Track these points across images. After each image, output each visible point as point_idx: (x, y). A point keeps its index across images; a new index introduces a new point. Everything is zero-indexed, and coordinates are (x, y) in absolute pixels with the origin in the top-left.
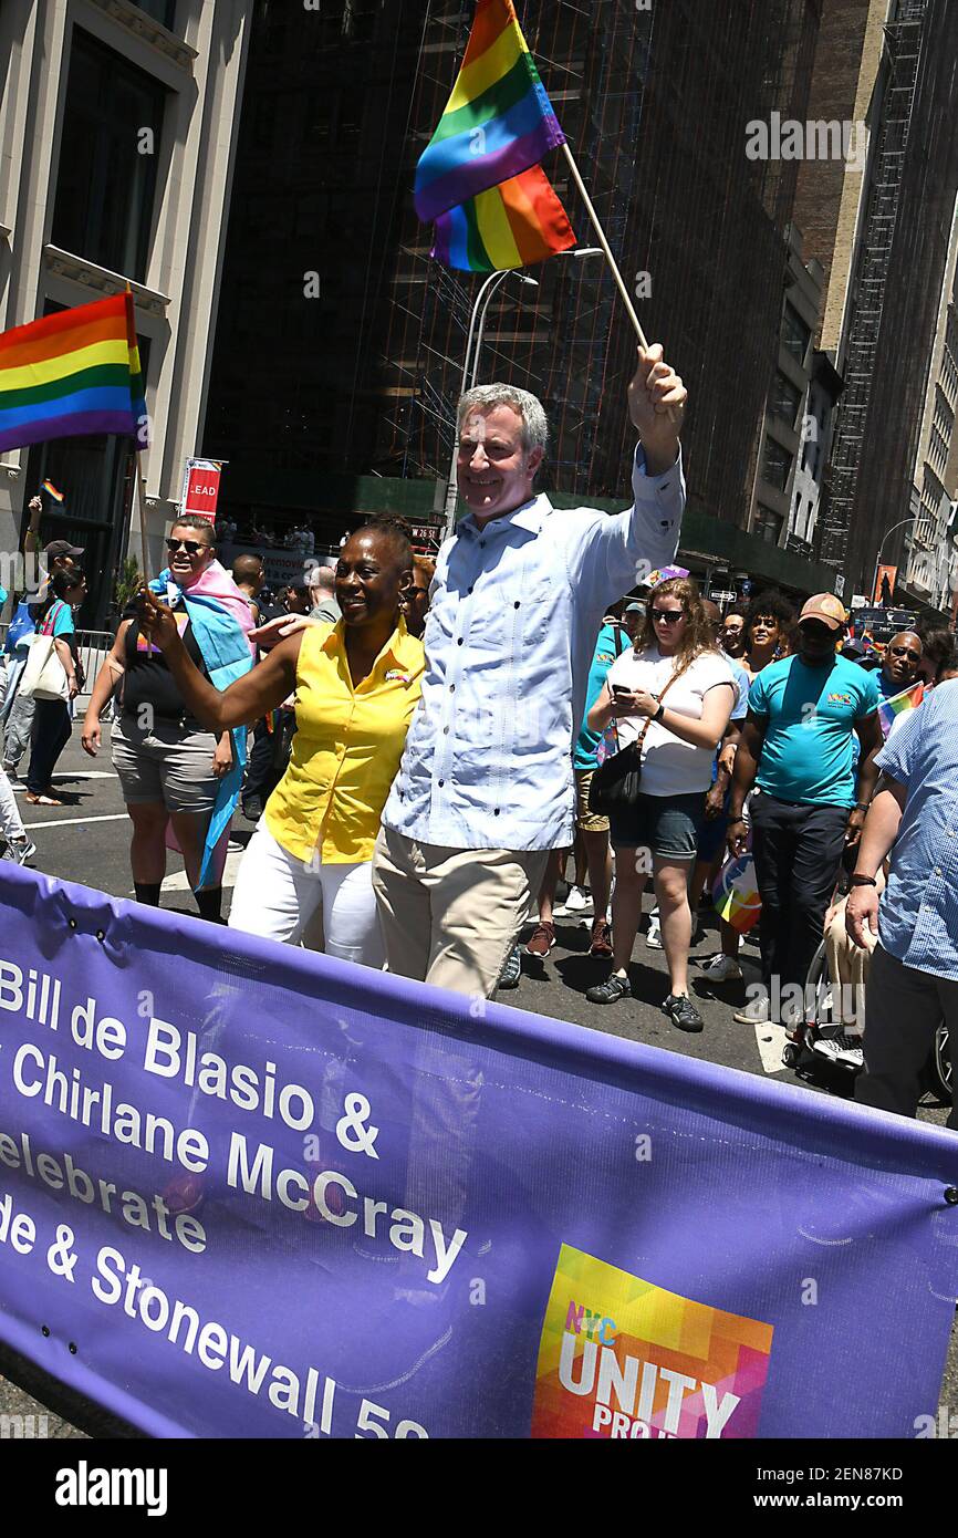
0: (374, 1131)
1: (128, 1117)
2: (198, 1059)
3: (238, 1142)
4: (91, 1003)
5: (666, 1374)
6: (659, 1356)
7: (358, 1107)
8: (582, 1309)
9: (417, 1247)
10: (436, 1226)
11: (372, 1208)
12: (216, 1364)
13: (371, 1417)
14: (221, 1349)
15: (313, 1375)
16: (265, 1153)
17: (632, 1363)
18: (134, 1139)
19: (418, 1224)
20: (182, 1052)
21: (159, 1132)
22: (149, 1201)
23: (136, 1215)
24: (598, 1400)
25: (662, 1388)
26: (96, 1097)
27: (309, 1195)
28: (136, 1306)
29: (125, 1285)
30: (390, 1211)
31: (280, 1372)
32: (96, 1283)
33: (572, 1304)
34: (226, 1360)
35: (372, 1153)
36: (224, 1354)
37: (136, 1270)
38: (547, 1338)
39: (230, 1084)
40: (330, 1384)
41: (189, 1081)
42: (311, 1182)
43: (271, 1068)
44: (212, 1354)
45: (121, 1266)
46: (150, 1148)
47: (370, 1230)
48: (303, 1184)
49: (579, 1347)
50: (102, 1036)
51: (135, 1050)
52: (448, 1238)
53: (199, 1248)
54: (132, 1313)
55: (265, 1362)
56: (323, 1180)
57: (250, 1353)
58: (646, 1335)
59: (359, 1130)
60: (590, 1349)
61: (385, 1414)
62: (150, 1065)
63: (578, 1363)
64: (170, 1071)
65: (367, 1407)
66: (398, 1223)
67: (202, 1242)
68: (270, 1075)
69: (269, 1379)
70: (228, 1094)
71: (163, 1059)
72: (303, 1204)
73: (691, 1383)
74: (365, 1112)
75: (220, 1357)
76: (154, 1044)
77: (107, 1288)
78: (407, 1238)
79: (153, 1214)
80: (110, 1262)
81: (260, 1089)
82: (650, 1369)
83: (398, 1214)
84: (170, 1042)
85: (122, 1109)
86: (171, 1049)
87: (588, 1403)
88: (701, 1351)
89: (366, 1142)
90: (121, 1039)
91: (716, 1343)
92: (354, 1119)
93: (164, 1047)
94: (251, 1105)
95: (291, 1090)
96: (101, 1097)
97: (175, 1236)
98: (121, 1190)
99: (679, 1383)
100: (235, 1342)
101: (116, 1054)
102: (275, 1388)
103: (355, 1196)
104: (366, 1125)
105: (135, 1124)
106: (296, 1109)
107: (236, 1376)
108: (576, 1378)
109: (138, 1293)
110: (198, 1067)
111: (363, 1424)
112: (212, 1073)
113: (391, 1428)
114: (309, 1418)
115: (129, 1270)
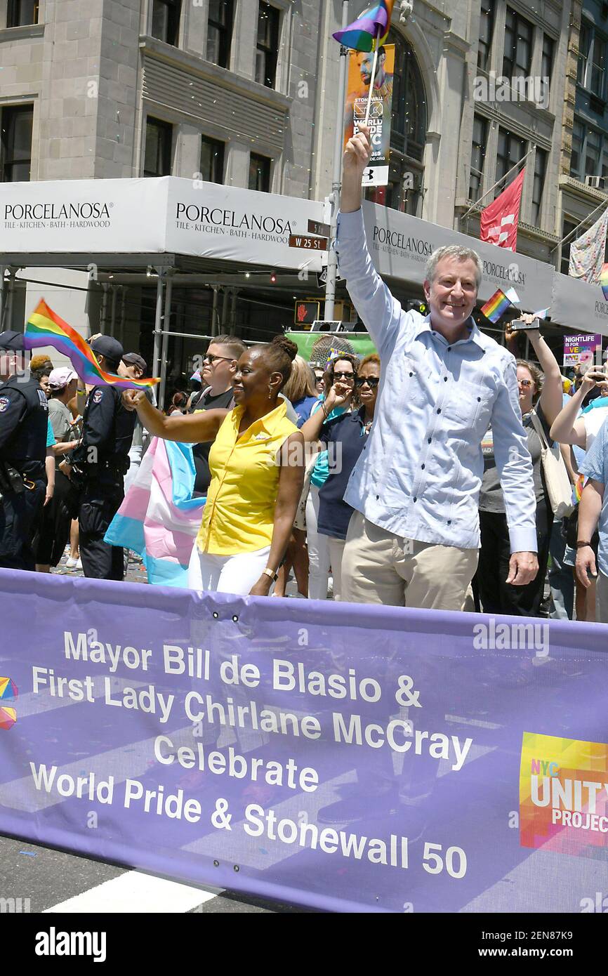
0: (417, 693)
1: (268, 717)
2: (306, 676)
3: (337, 718)
4: (234, 658)
5: (586, 784)
6: (582, 775)
7: (406, 682)
8: (539, 761)
9: (444, 754)
10: (455, 739)
11: (420, 736)
12: (333, 850)
13: (431, 851)
14: (335, 841)
15: (394, 838)
16: (356, 719)
17: (568, 783)
18: (274, 728)
19: (445, 740)
20: (296, 675)
21: (289, 721)
22: (284, 764)
23: (274, 777)
24: (553, 807)
25: (585, 792)
26: (246, 710)
27: (384, 737)
28: (275, 833)
29: (266, 824)
30: (430, 736)
31: (373, 842)
32: (246, 827)
33: (533, 760)
34: (339, 846)
35: (418, 705)
36: (337, 843)
37: (271, 813)
38: (523, 781)
39: (328, 687)
40: (405, 840)
41: (302, 690)
42: (385, 730)
43: (352, 672)
44: (329, 845)
45: (261, 813)
46: (284, 731)
47: (419, 751)
48: (380, 731)
49: (540, 781)
50: (244, 675)
51: (267, 679)
52: (462, 744)
53: (313, 789)
54: (273, 837)
55: (364, 839)
56: (392, 726)
57: (353, 837)
58: (574, 766)
59: (409, 694)
60: (546, 780)
61: (439, 847)
62: (277, 686)
63: (540, 790)
64: (290, 687)
65: (428, 846)
66: (434, 742)
67: (316, 784)
68: (352, 676)
69: (367, 848)
70: (327, 692)
71: (284, 681)
72: (380, 743)
73: (599, 785)
74: (411, 684)
75: (335, 845)
76: (277, 674)
77: (254, 827)
78: (439, 750)
79: (285, 773)
80: (254, 812)
81: (347, 686)
82: (578, 783)
83: (435, 737)
84: (288, 671)
85: (264, 713)
86: (289, 675)
87: (548, 811)
88: (602, 768)
89: (414, 700)
90: (257, 675)
92: (405, 689)
93: (284, 674)
94: (343, 695)
95: (365, 682)
96: (250, 710)
97: (298, 785)
98: (265, 762)
99: (593, 787)
100: (343, 835)
101: (256, 683)
102: (371, 853)
103: (410, 731)
104: (412, 691)
105: (273, 720)
106: (371, 692)
107: (346, 853)
108: (541, 798)
109: (276, 825)
110: (307, 681)
111: (427, 856)
112: (316, 683)
113: (442, 854)
114: (394, 863)
115: (267, 814)
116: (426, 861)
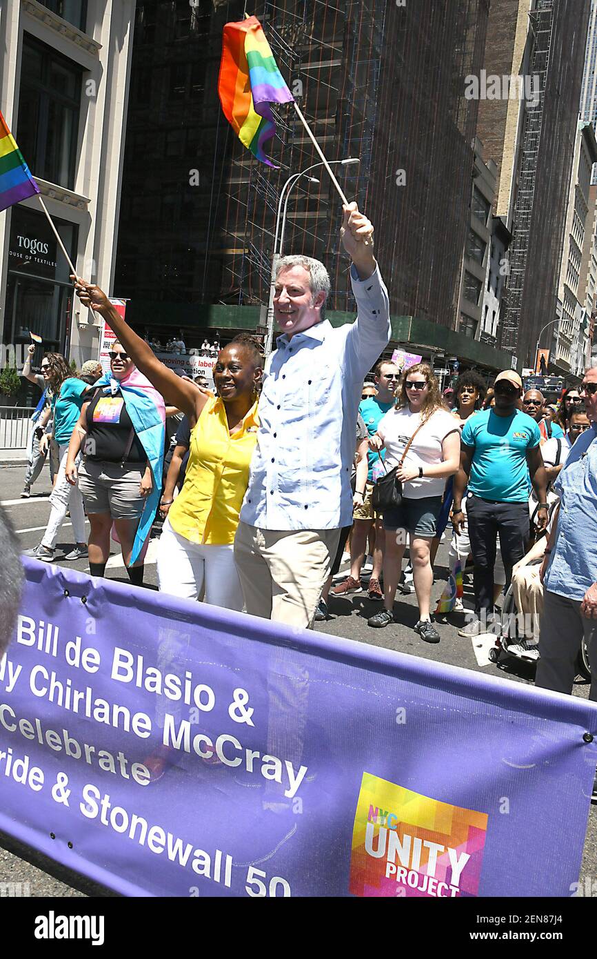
0: (251, 711)
1: (102, 706)
2: (144, 671)
3: (169, 720)
4: (79, 640)
5: (427, 843)
6: (423, 834)
7: (241, 697)
8: (377, 809)
9: (277, 777)
10: (289, 765)
11: (251, 755)
12: (159, 850)
13: (255, 876)
14: (162, 841)
15: (219, 854)
16: (186, 726)
17: (407, 838)
18: (106, 719)
19: (278, 763)
20: (135, 667)
21: (121, 715)
22: (115, 756)
23: (107, 765)
24: (388, 860)
25: (425, 852)
26: (82, 695)
27: (213, 749)
28: (108, 818)
29: (100, 807)
30: (261, 757)
31: (198, 853)
32: (82, 806)
33: (371, 806)
34: (166, 848)
35: (250, 723)
36: (164, 844)
37: (107, 797)
38: (357, 826)
39: (164, 686)
40: (229, 859)
41: (139, 684)
42: (214, 742)
43: (189, 675)
44: (156, 844)
45: (98, 795)
46: (115, 724)
47: (250, 768)
48: (209, 743)
49: (377, 831)
50: (85, 659)
51: (106, 667)
52: (296, 771)
53: (146, 783)
54: (106, 823)
55: (189, 848)
56: (221, 740)
57: (179, 843)
58: (415, 823)
59: (242, 710)
60: (383, 832)
61: (263, 874)
62: (115, 675)
63: (376, 839)
64: (128, 678)
65: (252, 870)
66: (266, 763)
67: (147, 779)
68: (189, 679)
69: (192, 857)
70: (162, 691)
71: (123, 671)
72: (209, 754)
73: (442, 848)
74: (246, 699)
75: (162, 846)
76: (117, 663)
77: (89, 808)
78: (271, 772)
79: (117, 764)
80: (91, 793)
81: (182, 688)
82: (418, 841)
83: (267, 758)
84: (127, 662)
85: (98, 702)
86: (128, 666)
87: (382, 863)
88: (447, 830)
89: (247, 717)
90: (97, 660)
91: (455, 825)
92: (239, 703)
93: (123, 665)
94: (178, 696)
95: (201, 688)
96: (85, 696)
97: (131, 776)
98: (97, 750)
99: (435, 848)
100: (170, 837)
101: (94, 670)
102: (196, 863)
103: (240, 748)
104: (246, 707)
105: (106, 711)
106: (204, 698)
107: (172, 856)
108: (375, 848)
109: (109, 811)
110: (145, 676)
111: (250, 880)
112: (152, 679)
113: (266, 882)
114: (217, 878)
115: (102, 798)
116: (249, 885)
